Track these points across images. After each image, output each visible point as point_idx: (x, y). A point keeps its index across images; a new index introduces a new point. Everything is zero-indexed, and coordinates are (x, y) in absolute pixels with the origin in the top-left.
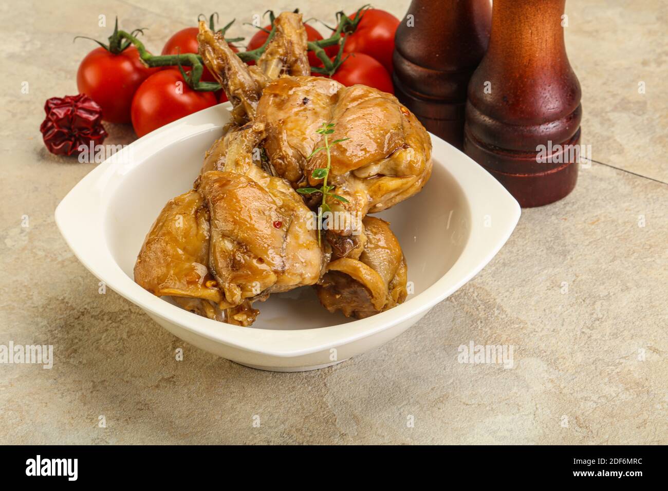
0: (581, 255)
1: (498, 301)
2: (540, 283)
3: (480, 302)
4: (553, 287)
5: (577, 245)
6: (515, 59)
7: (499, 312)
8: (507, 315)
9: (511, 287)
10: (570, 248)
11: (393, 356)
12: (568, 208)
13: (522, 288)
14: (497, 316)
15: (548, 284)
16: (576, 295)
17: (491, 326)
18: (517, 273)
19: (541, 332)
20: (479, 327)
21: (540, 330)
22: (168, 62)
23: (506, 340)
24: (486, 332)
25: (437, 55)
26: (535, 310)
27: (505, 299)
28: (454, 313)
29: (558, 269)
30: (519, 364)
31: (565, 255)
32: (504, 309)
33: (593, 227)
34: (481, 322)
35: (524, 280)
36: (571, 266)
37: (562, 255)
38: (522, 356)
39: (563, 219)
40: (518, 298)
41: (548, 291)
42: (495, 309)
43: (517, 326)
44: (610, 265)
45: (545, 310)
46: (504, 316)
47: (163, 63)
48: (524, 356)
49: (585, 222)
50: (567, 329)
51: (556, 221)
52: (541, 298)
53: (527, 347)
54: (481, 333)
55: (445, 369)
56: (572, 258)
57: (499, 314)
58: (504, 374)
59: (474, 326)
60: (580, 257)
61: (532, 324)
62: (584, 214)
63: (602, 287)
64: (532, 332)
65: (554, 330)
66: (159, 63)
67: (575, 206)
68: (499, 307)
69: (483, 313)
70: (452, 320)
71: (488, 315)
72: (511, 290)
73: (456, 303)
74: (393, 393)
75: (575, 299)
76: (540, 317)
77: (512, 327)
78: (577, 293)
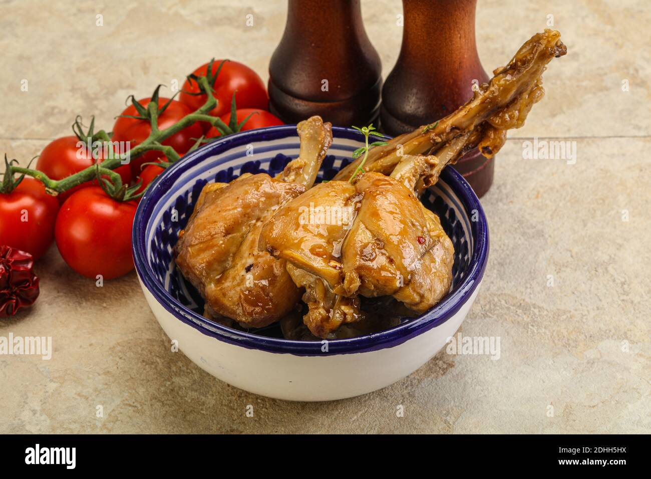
0: (554, 230)
1: (527, 300)
2: (547, 270)
3: (514, 308)
4: (560, 269)
5: (543, 222)
6: (447, 66)
7: (538, 310)
8: (547, 310)
9: (526, 283)
10: (539, 227)
11: (489, 388)
12: (504, 191)
13: (535, 280)
14: (540, 315)
15: (554, 268)
16: (586, 268)
17: (544, 326)
18: (518, 267)
19: (589, 313)
20: (536, 331)
21: (586, 313)
22: (76, 183)
23: (569, 334)
24: (545, 333)
25: (339, 87)
26: (565, 295)
27: (532, 296)
28: (502, 327)
29: (549, 251)
30: (599, 351)
31: (543, 236)
32: (540, 306)
33: (540, 200)
34: (532, 326)
35: (530, 272)
36: (557, 244)
37: (540, 236)
38: (595, 343)
39: (509, 202)
40: (542, 291)
41: (559, 274)
42: (532, 309)
43: (565, 317)
44: (587, 230)
45: (573, 293)
46: (545, 313)
47: (72, 185)
48: (596, 342)
49: (529, 198)
50: (608, 303)
51: (505, 207)
52: (560, 283)
53: (591, 333)
54: (542, 335)
55: (544, 382)
56: (550, 236)
57: (539, 311)
58: (595, 366)
59: (529, 332)
60: (556, 233)
61: (576, 310)
62: (521, 191)
63: (599, 253)
64: (582, 318)
65: (598, 308)
66: (67, 186)
67: (508, 187)
68: (534, 306)
69: (525, 317)
70: (506, 334)
71: (532, 317)
72: (529, 286)
73: (495, 317)
74: (522, 423)
75: (587, 273)
76: (576, 301)
77: (562, 319)
78: (584, 266)
